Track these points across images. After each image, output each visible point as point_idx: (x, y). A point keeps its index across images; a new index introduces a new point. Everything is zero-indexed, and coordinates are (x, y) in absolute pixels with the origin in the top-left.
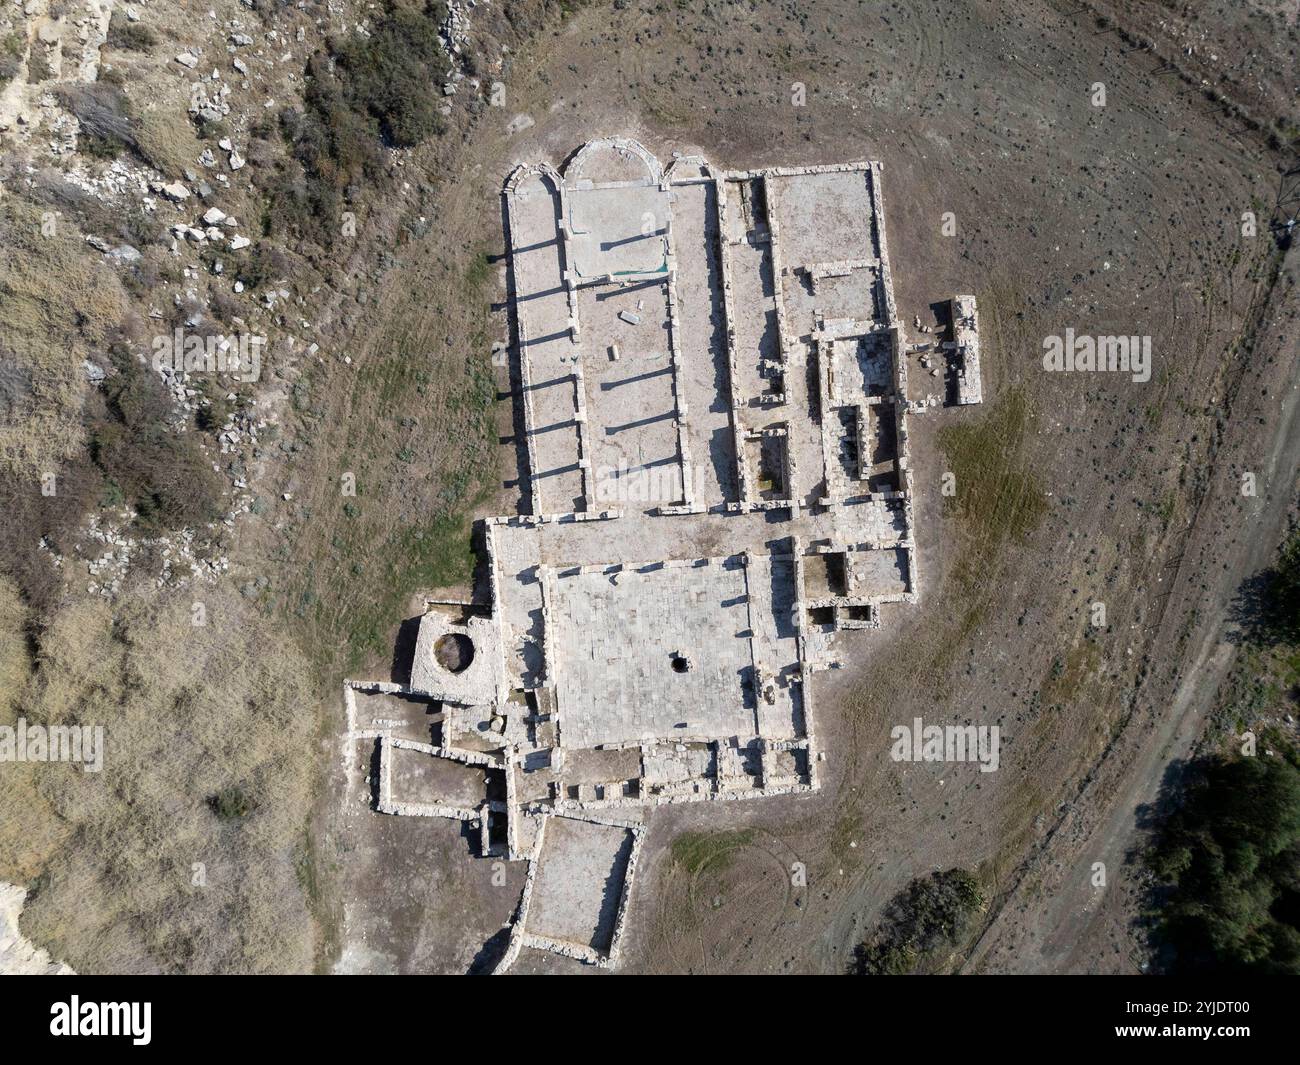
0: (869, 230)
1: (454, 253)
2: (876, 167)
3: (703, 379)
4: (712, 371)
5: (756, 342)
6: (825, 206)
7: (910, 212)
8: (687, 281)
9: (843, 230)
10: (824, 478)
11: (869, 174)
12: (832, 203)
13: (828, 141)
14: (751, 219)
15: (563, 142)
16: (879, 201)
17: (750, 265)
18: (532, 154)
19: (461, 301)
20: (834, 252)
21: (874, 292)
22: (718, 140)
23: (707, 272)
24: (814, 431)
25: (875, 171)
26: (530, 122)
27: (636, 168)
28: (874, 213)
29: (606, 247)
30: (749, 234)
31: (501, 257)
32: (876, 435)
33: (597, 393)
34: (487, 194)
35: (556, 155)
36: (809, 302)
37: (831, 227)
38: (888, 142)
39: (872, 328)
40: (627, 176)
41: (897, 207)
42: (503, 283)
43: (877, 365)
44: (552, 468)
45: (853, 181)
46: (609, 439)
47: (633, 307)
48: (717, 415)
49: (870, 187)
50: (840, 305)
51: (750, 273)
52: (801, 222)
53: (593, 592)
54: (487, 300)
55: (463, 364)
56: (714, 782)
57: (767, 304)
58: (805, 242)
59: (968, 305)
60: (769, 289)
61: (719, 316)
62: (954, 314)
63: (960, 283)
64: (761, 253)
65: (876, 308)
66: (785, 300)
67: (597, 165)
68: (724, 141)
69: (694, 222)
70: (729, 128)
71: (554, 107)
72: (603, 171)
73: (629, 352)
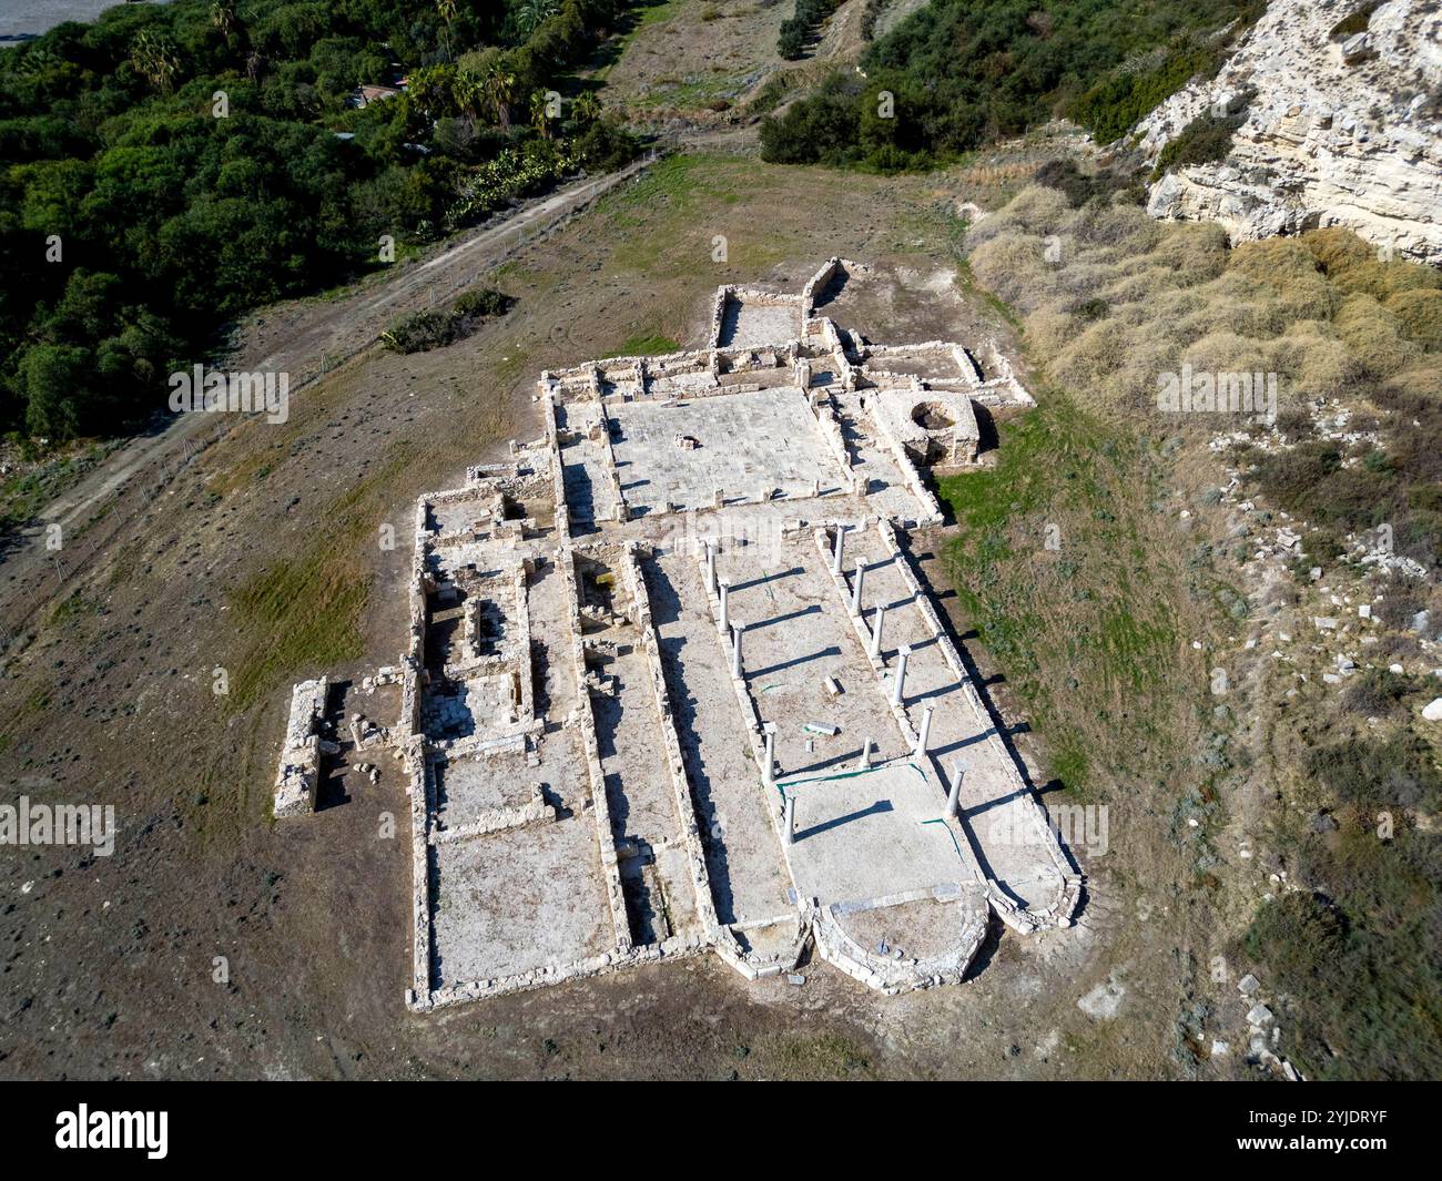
0: (442, 889)
1: (1120, 787)
2: (419, 997)
3: (700, 670)
4: (688, 679)
5: (629, 716)
6: (521, 919)
7: (362, 936)
8: (744, 782)
9: (487, 884)
10: (528, 590)
11: (435, 982)
12: (508, 926)
13: (509, 1045)
14: (649, 882)
15: (1012, 978)
16: (420, 934)
17: (645, 815)
18: (1059, 950)
19: (1078, 730)
20: (507, 849)
21: (442, 797)
22: (725, 1022)
23: (713, 797)
24: (539, 632)
25: (422, 986)
26: (1086, 1005)
27: (865, 929)
28: (432, 917)
29: (883, 806)
30: (650, 859)
31: (1045, 790)
32: (453, 645)
33: (845, 645)
34: (1108, 875)
35: (1015, 955)
36: (549, 775)
37: (511, 885)
38: (391, 1059)
39: (450, 745)
40: (878, 916)
41: (386, 940)
42: (1027, 759)
43: (445, 717)
44: (880, 569)
45: (466, 967)
46: (817, 602)
47: (821, 743)
48: (677, 635)
49: (434, 960)
50: (497, 776)
51: (644, 804)
52: (562, 887)
53: (798, 482)
54: (1043, 736)
55: (1042, 664)
56: (645, 372)
57: (613, 765)
58: (554, 858)
59: (289, 794)
60: (613, 785)
61: (689, 744)
62: (314, 781)
63: (294, 836)
64: (628, 833)
65: (440, 777)
66: (587, 773)
67: (937, 927)
68: (714, 1020)
69: (746, 864)
70: (706, 1044)
71: (1053, 1040)
72: (923, 918)
73: (814, 689)
